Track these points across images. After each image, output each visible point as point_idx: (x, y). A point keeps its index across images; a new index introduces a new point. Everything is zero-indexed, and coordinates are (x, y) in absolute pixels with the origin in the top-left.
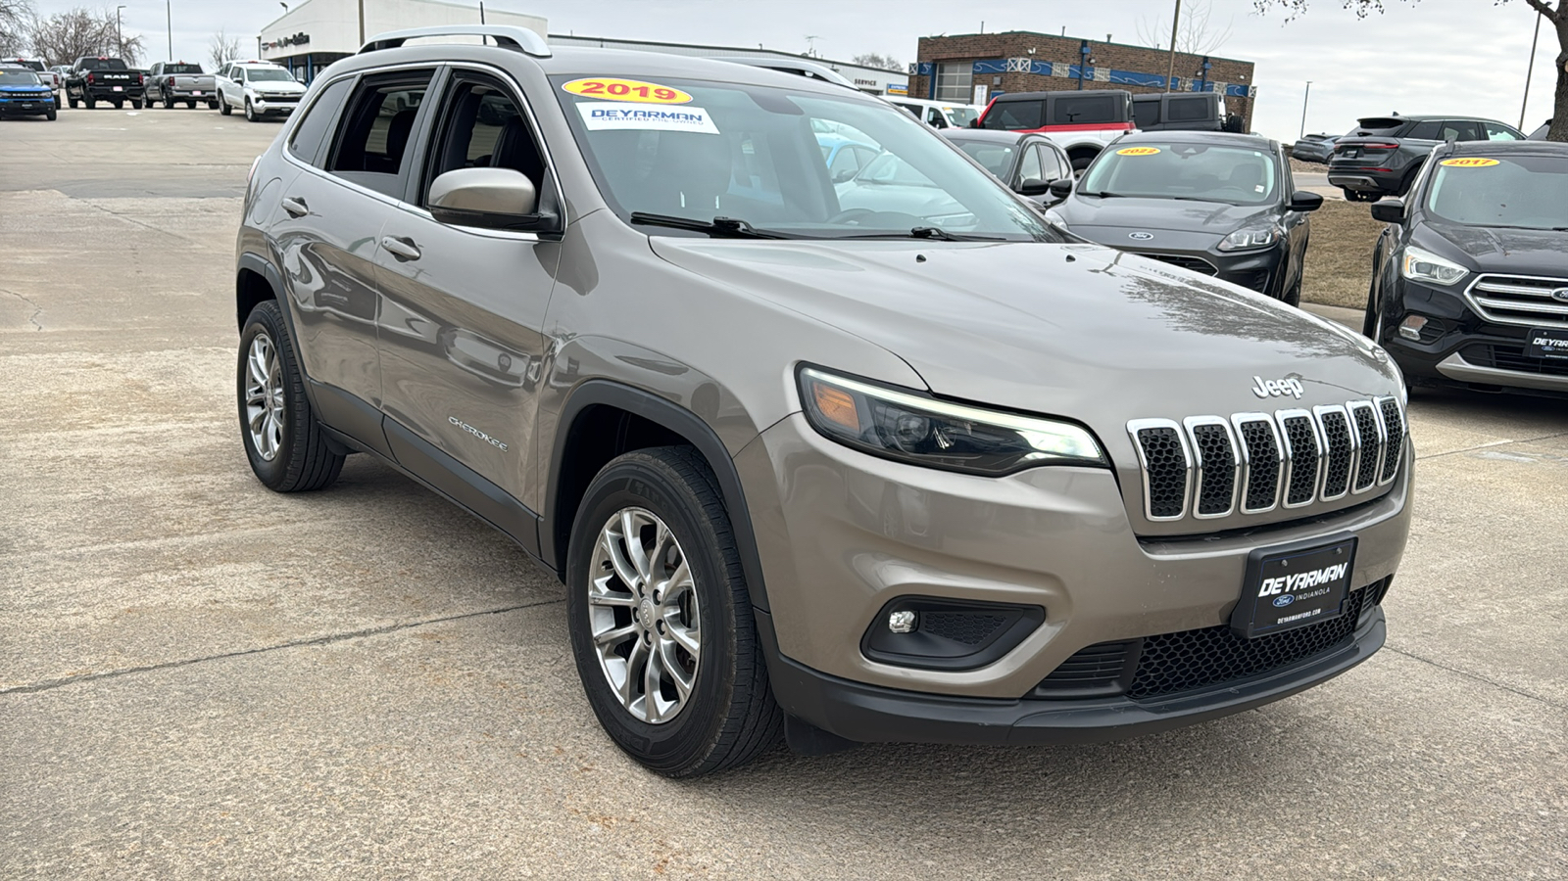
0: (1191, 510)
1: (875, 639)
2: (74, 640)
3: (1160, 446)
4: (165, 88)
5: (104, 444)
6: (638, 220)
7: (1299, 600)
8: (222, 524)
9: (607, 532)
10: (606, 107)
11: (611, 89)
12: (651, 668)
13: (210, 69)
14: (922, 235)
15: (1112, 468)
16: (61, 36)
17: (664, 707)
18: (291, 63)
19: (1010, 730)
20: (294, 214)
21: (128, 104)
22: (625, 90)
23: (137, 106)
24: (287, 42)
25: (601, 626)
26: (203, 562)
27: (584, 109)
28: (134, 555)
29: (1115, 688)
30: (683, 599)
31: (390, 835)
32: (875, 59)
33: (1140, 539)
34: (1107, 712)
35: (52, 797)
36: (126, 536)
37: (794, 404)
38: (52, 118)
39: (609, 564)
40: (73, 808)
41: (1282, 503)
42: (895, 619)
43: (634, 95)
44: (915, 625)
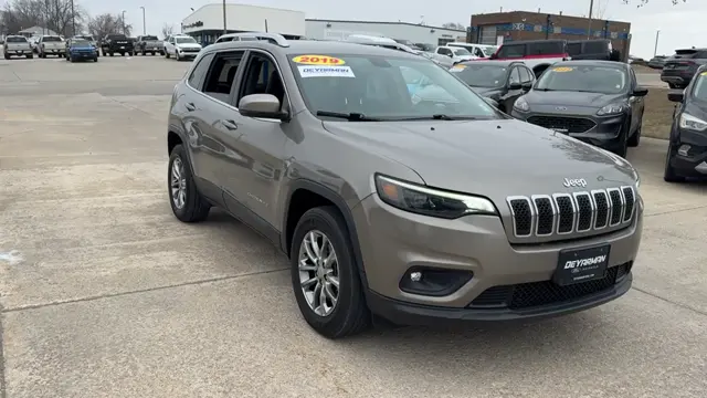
0: (534, 233)
1: (405, 283)
2: (103, 281)
3: (520, 207)
4: (143, 46)
5: (116, 202)
6: (320, 114)
7: (583, 270)
8: (162, 235)
9: (305, 240)
10: (310, 67)
11: (312, 60)
12: (322, 294)
13: (161, 37)
14: (438, 118)
15: (500, 216)
16: (100, 24)
17: (327, 309)
18: (195, 35)
19: (460, 321)
20: (190, 110)
21: (127, 54)
22: (318, 60)
23: (131, 55)
24: (194, 25)
25: (304, 279)
26: (154, 250)
27: (301, 69)
28: (126, 248)
29: (503, 305)
30: (333, 266)
31: (220, 358)
32: (452, 25)
33: (512, 244)
34: (500, 314)
35: (94, 340)
36: (124, 240)
37: (374, 190)
38: (96, 61)
39: (306, 254)
40: (102, 344)
41: (575, 230)
42: (413, 275)
43: (321, 62)
44: (422, 278)
